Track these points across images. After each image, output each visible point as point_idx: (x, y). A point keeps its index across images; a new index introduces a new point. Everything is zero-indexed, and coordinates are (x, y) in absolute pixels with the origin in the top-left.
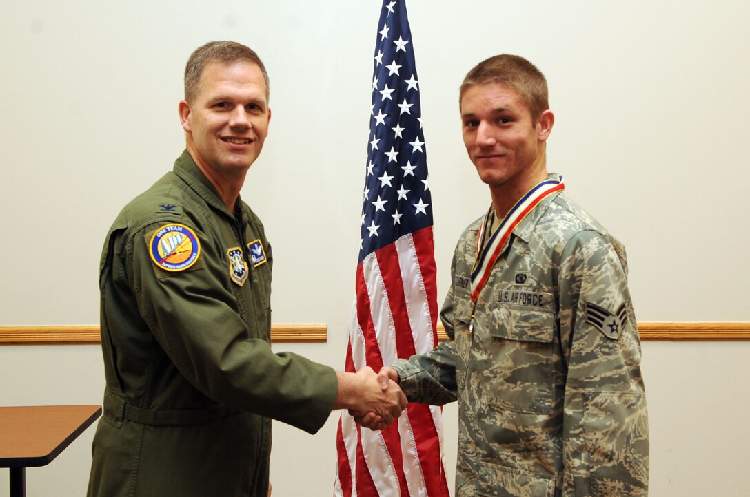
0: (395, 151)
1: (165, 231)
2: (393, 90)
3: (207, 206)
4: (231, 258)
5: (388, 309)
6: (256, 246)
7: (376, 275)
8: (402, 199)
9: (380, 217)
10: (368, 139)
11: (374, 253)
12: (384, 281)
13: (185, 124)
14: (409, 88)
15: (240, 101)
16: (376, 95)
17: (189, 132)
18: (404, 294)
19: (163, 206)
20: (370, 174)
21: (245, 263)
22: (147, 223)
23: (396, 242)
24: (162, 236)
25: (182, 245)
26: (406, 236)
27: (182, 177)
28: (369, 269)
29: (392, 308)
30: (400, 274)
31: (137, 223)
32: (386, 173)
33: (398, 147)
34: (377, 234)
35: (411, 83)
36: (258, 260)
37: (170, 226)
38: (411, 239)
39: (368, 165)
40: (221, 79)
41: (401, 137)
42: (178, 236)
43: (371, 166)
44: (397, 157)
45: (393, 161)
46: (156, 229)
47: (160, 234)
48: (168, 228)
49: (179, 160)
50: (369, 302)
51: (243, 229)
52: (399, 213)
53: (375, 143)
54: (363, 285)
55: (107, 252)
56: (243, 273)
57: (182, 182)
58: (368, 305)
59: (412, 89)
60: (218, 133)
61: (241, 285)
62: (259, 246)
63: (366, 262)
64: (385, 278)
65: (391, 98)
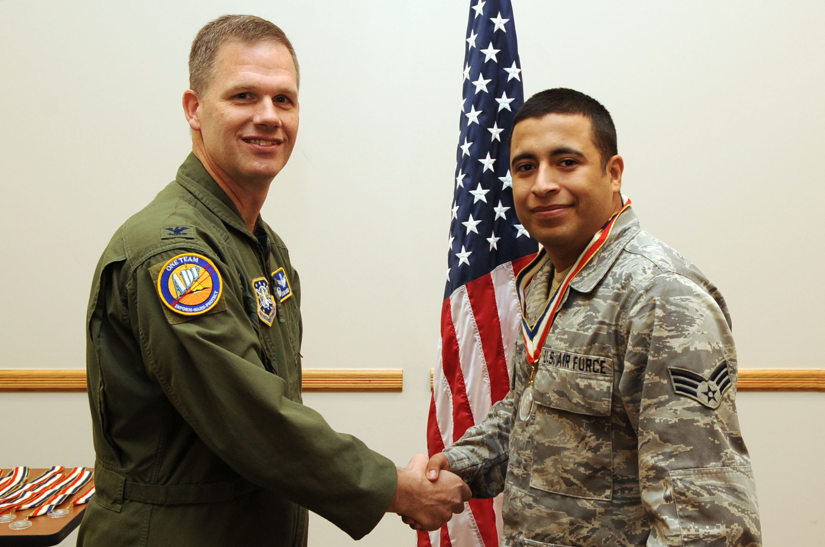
0: (492, 158)
1: (176, 263)
2: (489, 81)
3: (223, 225)
4: (256, 290)
5: (481, 357)
6: (280, 275)
7: (467, 314)
8: (500, 218)
9: (471, 241)
10: (458, 142)
11: (464, 286)
12: (477, 322)
13: (192, 121)
14: (509, 79)
15: (266, 92)
16: (468, 87)
17: (198, 131)
18: (501, 339)
19: (170, 229)
20: (460, 186)
21: (272, 297)
22: (152, 253)
23: (492, 272)
24: (173, 269)
25: (199, 281)
26: (504, 265)
27: (190, 189)
28: (458, 306)
29: (486, 356)
30: (497, 312)
31: (139, 253)
32: (479, 185)
33: (495, 152)
34: (468, 263)
35: (512, 72)
36: (284, 293)
38: (511, 268)
39: (457, 175)
40: (244, 63)
41: (499, 139)
42: (193, 268)
43: (461, 177)
44: (494, 165)
45: (489, 170)
48: (181, 259)
49: (183, 166)
50: (458, 348)
51: (267, 255)
52: (496, 236)
53: (466, 147)
54: (450, 326)
57: (190, 196)
58: (457, 351)
59: (514, 79)
60: (240, 133)
61: (270, 325)
63: (454, 297)
64: (478, 318)
65: (486, 91)
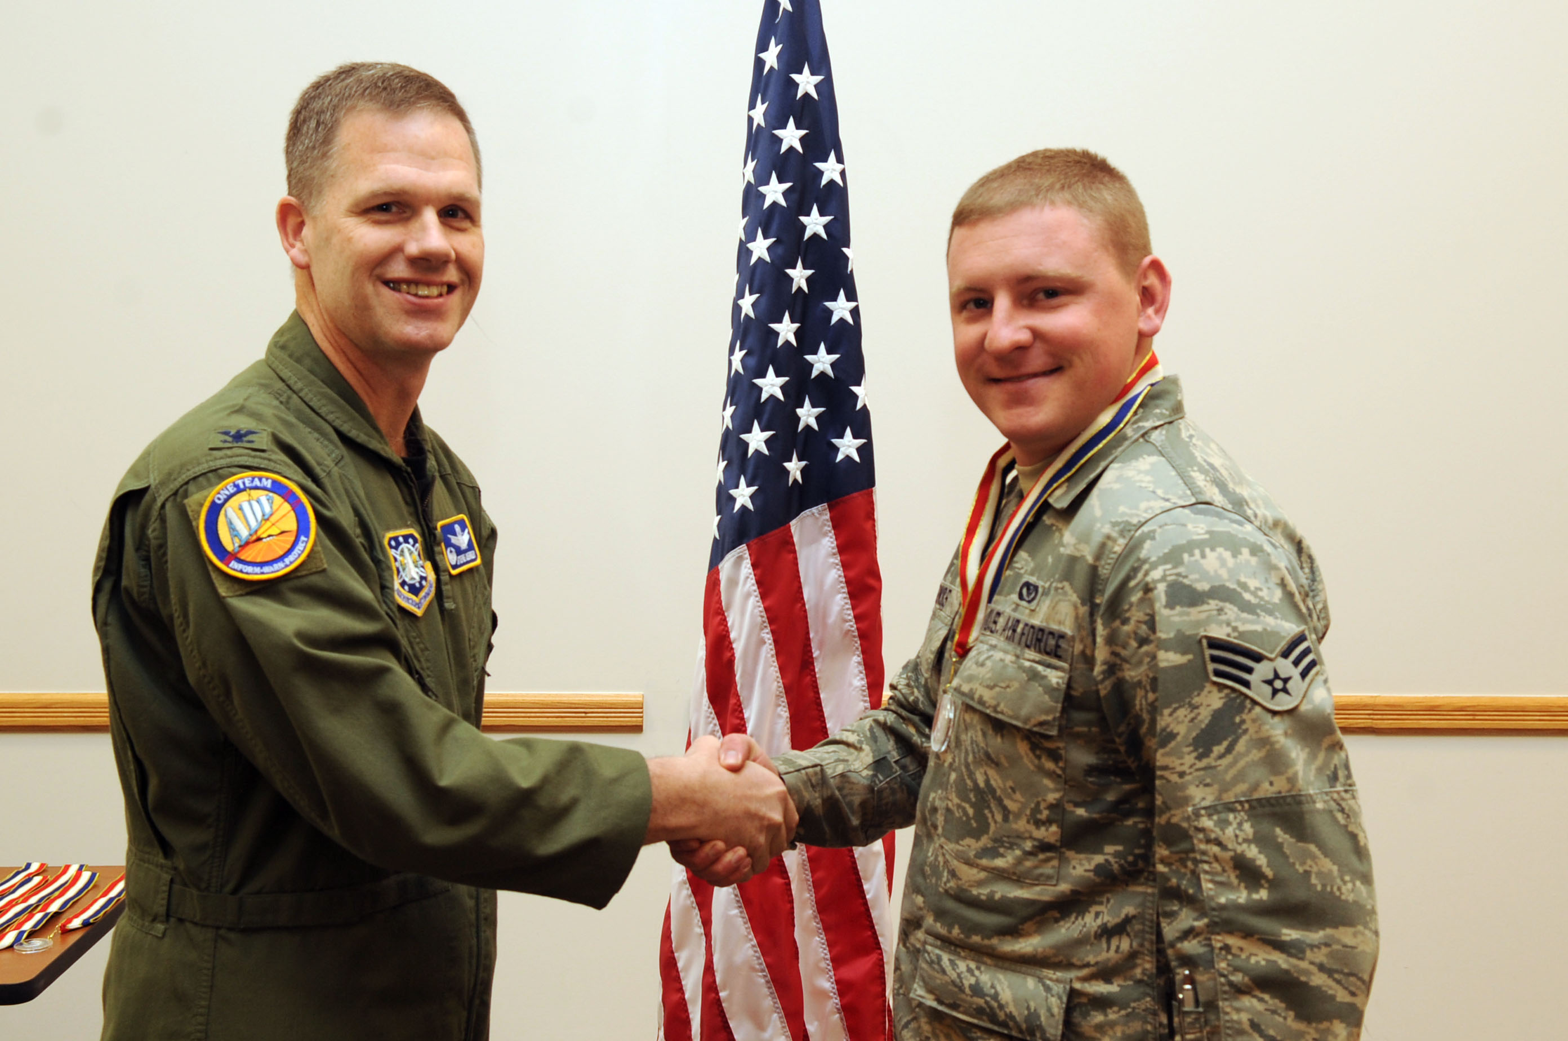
0: (792, 322)
1: (232, 490)
2: (789, 185)
3: (334, 437)
4: (392, 552)
5: (774, 671)
6: (457, 528)
7: (748, 595)
8: (808, 427)
9: (757, 468)
10: (733, 294)
11: (744, 547)
12: (766, 609)
13: (294, 252)
14: (824, 182)
15: (428, 201)
16: (751, 196)
17: (304, 269)
18: (808, 639)
19: (226, 433)
20: (736, 371)
21: (428, 565)
22: (191, 474)
23: (793, 523)
24: (226, 500)
25: (273, 519)
26: (814, 510)
27: (282, 375)
28: (733, 582)
29: (782, 669)
30: (802, 593)
32: (771, 370)
33: (798, 310)
34: (751, 507)
35: (829, 170)
36: (463, 558)
37: (244, 478)
38: (827, 516)
39: (732, 351)
40: (383, 150)
41: (805, 289)
42: (264, 500)
43: (739, 355)
44: (797, 334)
45: (787, 343)
46: (211, 485)
47: (223, 497)
48: (240, 482)
49: (281, 332)
50: (733, 655)
51: (426, 490)
52: (800, 460)
53: (747, 304)
54: (720, 617)
55: (107, 543)
56: (422, 587)
58: (731, 661)
59: (832, 183)
60: (378, 271)
61: (419, 613)
62: (463, 529)
63: (726, 566)
64: (768, 603)
65: (783, 203)
